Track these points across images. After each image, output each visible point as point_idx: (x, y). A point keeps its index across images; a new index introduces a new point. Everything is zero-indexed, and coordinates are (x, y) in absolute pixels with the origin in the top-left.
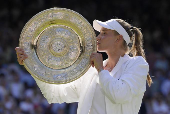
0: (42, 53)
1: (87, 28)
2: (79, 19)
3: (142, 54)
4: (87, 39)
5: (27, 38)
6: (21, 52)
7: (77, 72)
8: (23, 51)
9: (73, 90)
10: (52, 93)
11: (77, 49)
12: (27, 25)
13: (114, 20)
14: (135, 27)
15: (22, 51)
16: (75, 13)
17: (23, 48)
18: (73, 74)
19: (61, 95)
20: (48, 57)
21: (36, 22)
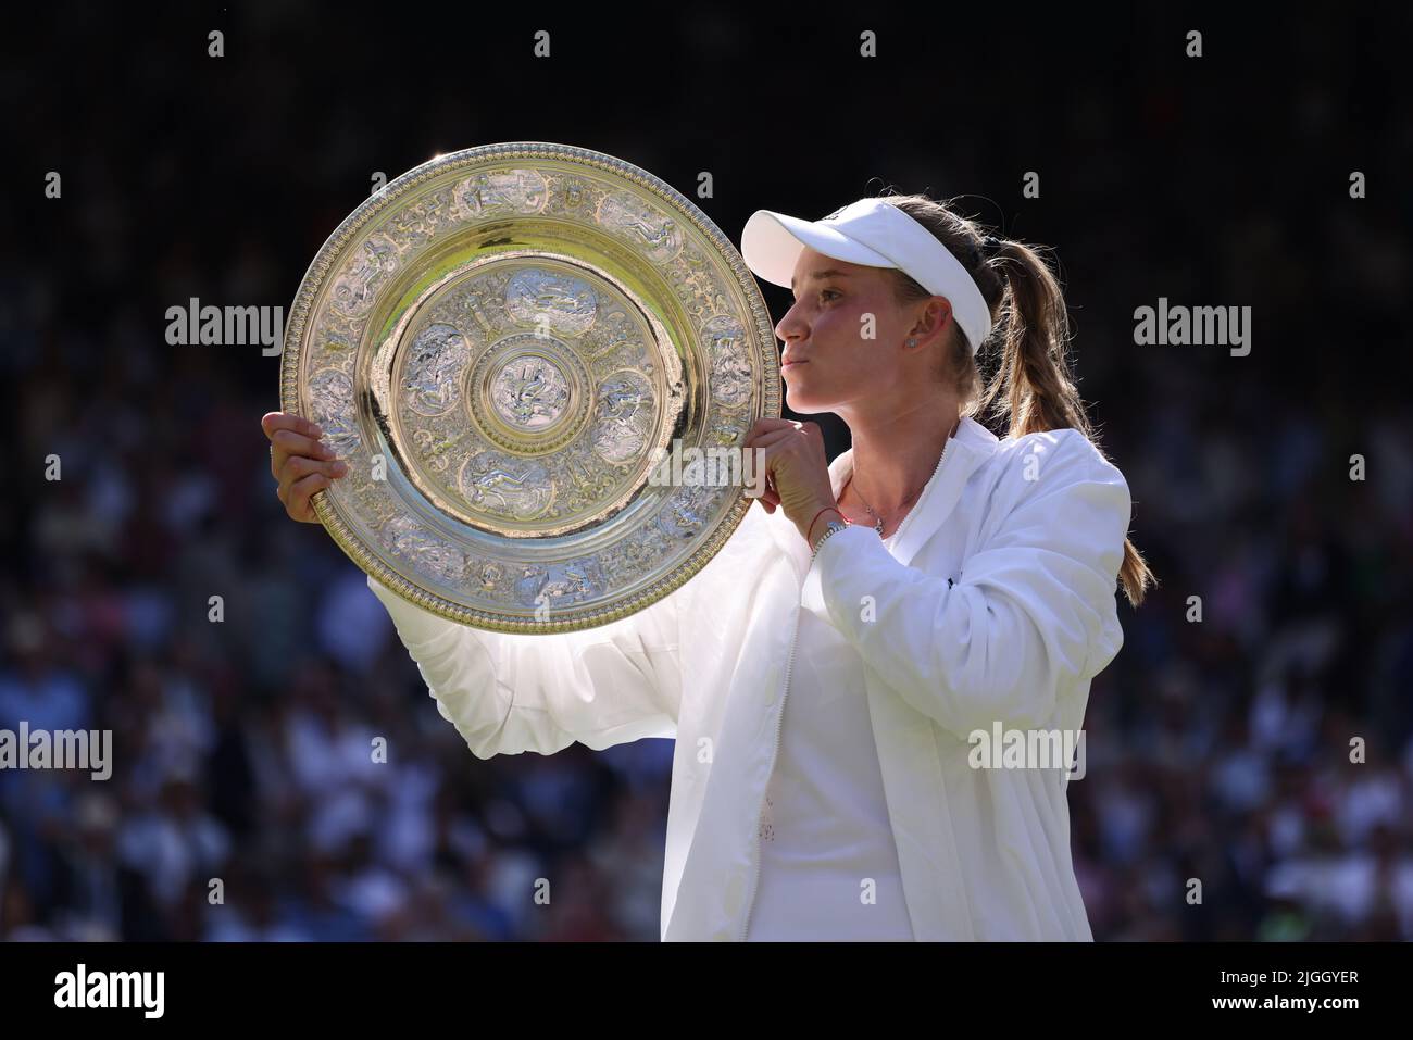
0: (430, 439)
1: (708, 266)
2: (652, 210)
3: (1069, 408)
4: (709, 331)
5: (327, 347)
6: (300, 443)
7: (663, 551)
8: (310, 430)
9: (630, 664)
10: (502, 691)
11: (651, 399)
12: (325, 265)
13: (879, 207)
14: (1013, 238)
15: (307, 435)
16: (626, 169)
17: (310, 415)
18: (640, 564)
19: (559, 700)
20: (470, 464)
21: (376, 243)
